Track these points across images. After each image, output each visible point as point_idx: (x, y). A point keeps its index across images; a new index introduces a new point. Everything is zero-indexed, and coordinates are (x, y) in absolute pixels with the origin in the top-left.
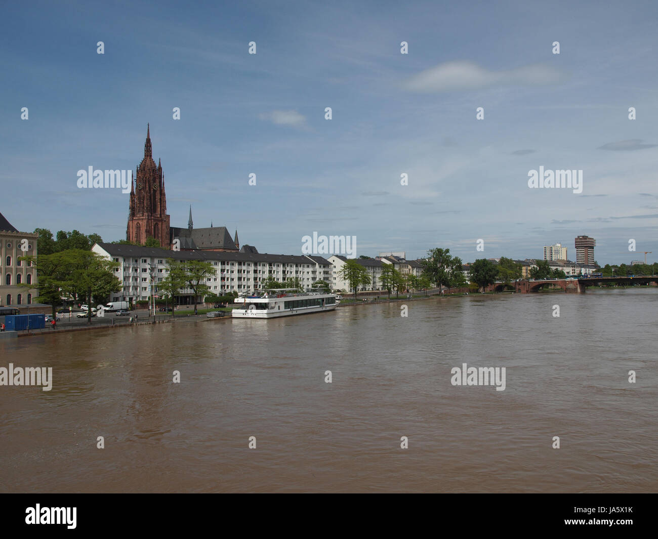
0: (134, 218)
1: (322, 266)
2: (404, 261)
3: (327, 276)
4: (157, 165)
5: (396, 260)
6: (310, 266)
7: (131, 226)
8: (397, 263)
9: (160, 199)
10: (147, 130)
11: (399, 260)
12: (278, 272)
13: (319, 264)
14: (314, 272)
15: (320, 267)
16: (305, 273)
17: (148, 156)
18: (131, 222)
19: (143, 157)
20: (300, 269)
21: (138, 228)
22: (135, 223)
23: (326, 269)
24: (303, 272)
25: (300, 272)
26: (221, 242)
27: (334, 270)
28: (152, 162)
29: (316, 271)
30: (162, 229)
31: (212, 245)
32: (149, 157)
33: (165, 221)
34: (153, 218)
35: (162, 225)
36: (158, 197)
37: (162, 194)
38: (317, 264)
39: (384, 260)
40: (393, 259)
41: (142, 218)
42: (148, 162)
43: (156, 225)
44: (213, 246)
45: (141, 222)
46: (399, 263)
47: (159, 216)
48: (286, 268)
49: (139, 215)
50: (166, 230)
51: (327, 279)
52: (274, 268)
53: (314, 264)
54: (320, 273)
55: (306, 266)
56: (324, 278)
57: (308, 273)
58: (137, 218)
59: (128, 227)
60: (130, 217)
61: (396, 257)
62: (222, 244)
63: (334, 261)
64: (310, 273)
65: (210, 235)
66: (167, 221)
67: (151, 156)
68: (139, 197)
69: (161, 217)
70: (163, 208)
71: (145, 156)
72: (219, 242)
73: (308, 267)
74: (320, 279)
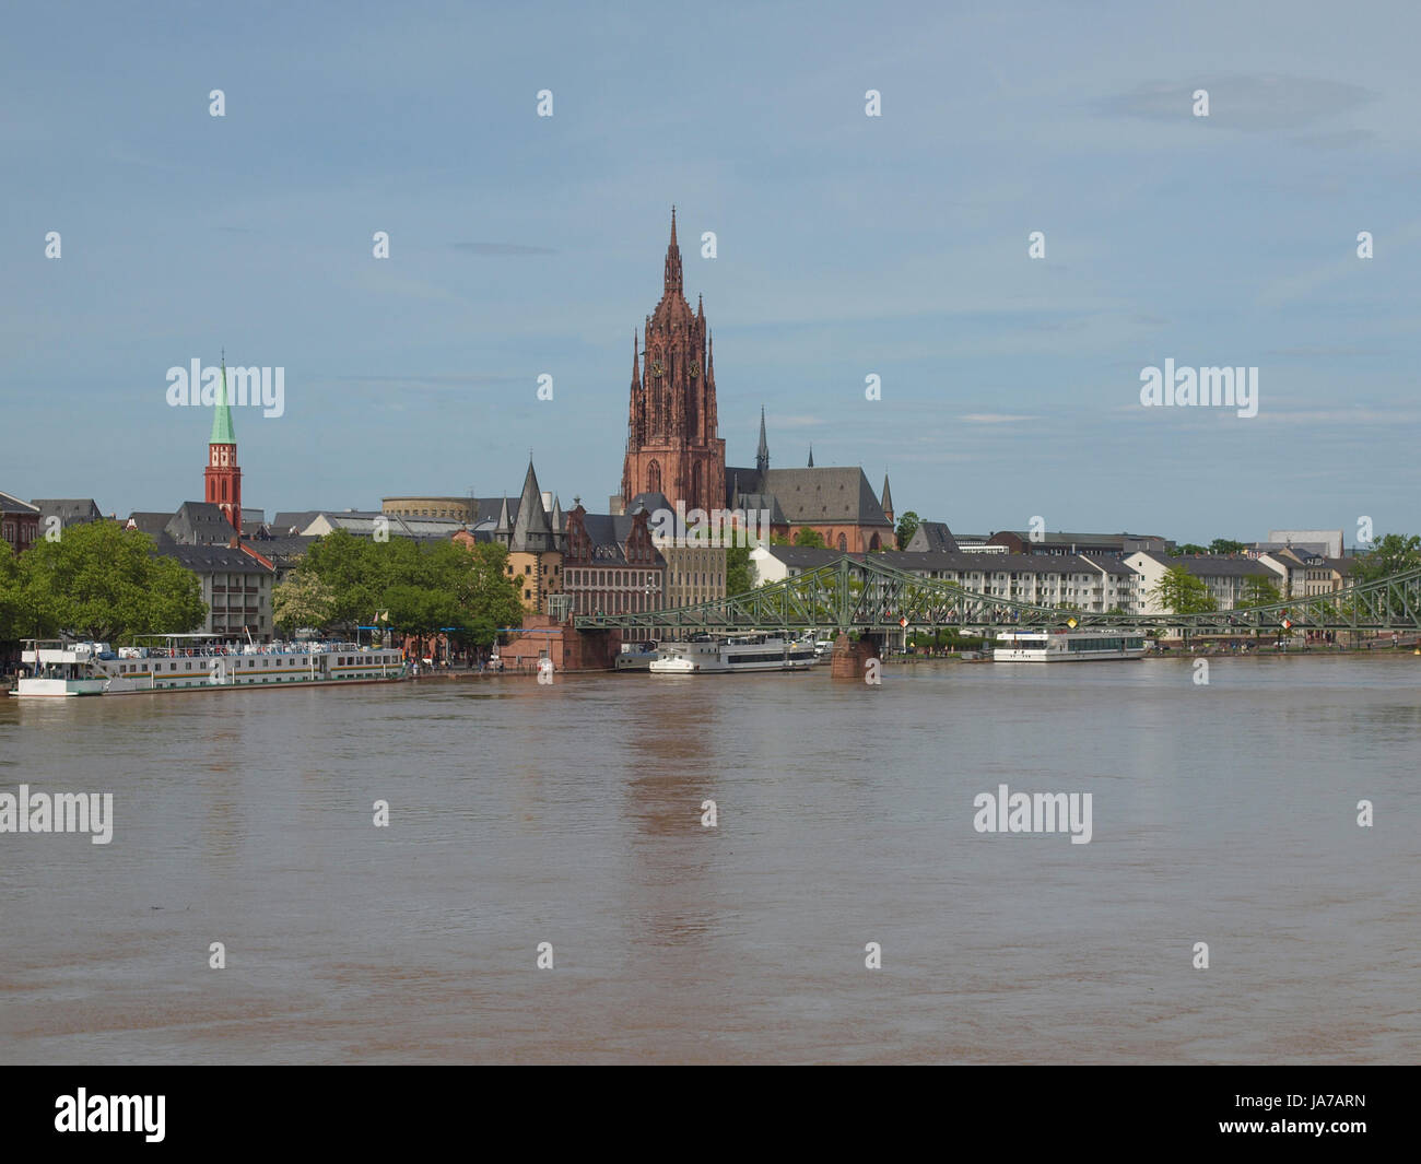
0: (643, 449)
1: (1115, 579)
2: (1318, 562)
3: (1126, 599)
4: (695, 312)
5: (1298, 560)
6: (1090, 577)
7: (634, 468)
8: (1299, 568)
9: (705, 400)
10: (671, 224)
11: (1305, 560)
12: (1027, 591)
13: (1108, 573)
14: (1098, 591)
15: (1111, 579)
16: (1080, 593)
17: (674, 291)
18: (633, 459)
19: (662, 293)
20: (1070, 585)
21: (655, 473)
22: (647, 460)
23: (1123, 585)
24: (1076, 592)
25: (1070, 590)
26: (851, 508)
27: (1142, 585)
28: (685, 307)
29: (1102, 589)
30: (709, 476)
31: (828, 515)
32: (676, 295)
33: (715, 455)
34: (690, 448)
35: (709, 463)
36: (701, 394)
37: (709, 387)
38: (1105, 573)
39: (1266, 560)
40: (1290, 555)
41: (664, 448)
42: (676, 307)
43: (697, 467)
44: (829, 517)
45: (661, 460)
46: (1306, 568)
47: (701, 443)
48: (1042, 583)
49: (655, 442)
50: (718, 479)
51: (1126, 605)
52: (1021, 584)
53: (1098, 574)
54: (1111, 592)
55: (1081, 577)
56: (1119, 604)
57: (1085, 592)
58: (651, 449)
59: (627, 471)
60: (631, 444)
61: (1299, 551)
62: (854, 512)
63: (1140, 564)
64: (1090, 593)
65: (819, 488)
66: (720, 453)
67: (680, 291)
68: (654, 396)
69: (706, 443)
70: (711, 424)
71: (667, 290)
72: (847, 508)
73: (1086, 579)
74: (1111, 605)
